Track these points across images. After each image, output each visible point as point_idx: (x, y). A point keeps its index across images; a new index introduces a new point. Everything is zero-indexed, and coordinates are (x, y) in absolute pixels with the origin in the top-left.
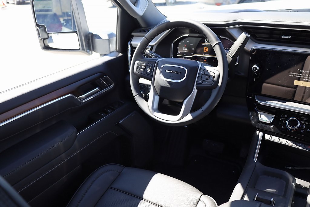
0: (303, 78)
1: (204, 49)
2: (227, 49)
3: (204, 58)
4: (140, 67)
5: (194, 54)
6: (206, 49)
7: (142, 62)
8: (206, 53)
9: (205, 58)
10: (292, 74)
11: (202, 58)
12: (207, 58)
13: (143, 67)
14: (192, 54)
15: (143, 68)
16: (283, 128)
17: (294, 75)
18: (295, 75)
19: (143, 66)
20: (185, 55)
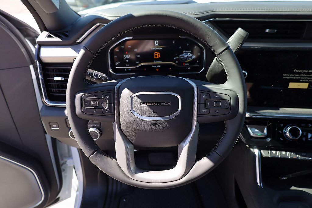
0: (300, 79)
1: (155, 55)
2: (186, 52)
3: (155, 67)
4: (87, 103)
5: (140, 63)
6: (157, 55)
7: (89, 94)
8: (158, 60)
9: (157, 66)
10: (287, 76)
11: (152, 66)
12: (160, 66)
13: (92, 103)
14: (138, 63)
15: (94, 106)
16: (282, 140)
17: (289, 77)
18: (291, 76)
19: (94, 100)
20: (128, 65)
